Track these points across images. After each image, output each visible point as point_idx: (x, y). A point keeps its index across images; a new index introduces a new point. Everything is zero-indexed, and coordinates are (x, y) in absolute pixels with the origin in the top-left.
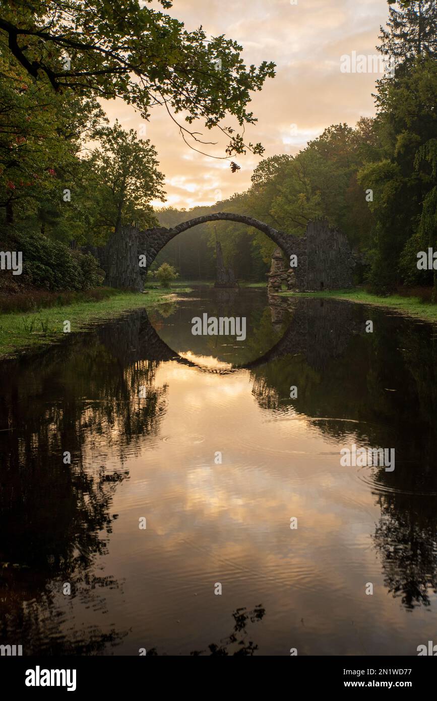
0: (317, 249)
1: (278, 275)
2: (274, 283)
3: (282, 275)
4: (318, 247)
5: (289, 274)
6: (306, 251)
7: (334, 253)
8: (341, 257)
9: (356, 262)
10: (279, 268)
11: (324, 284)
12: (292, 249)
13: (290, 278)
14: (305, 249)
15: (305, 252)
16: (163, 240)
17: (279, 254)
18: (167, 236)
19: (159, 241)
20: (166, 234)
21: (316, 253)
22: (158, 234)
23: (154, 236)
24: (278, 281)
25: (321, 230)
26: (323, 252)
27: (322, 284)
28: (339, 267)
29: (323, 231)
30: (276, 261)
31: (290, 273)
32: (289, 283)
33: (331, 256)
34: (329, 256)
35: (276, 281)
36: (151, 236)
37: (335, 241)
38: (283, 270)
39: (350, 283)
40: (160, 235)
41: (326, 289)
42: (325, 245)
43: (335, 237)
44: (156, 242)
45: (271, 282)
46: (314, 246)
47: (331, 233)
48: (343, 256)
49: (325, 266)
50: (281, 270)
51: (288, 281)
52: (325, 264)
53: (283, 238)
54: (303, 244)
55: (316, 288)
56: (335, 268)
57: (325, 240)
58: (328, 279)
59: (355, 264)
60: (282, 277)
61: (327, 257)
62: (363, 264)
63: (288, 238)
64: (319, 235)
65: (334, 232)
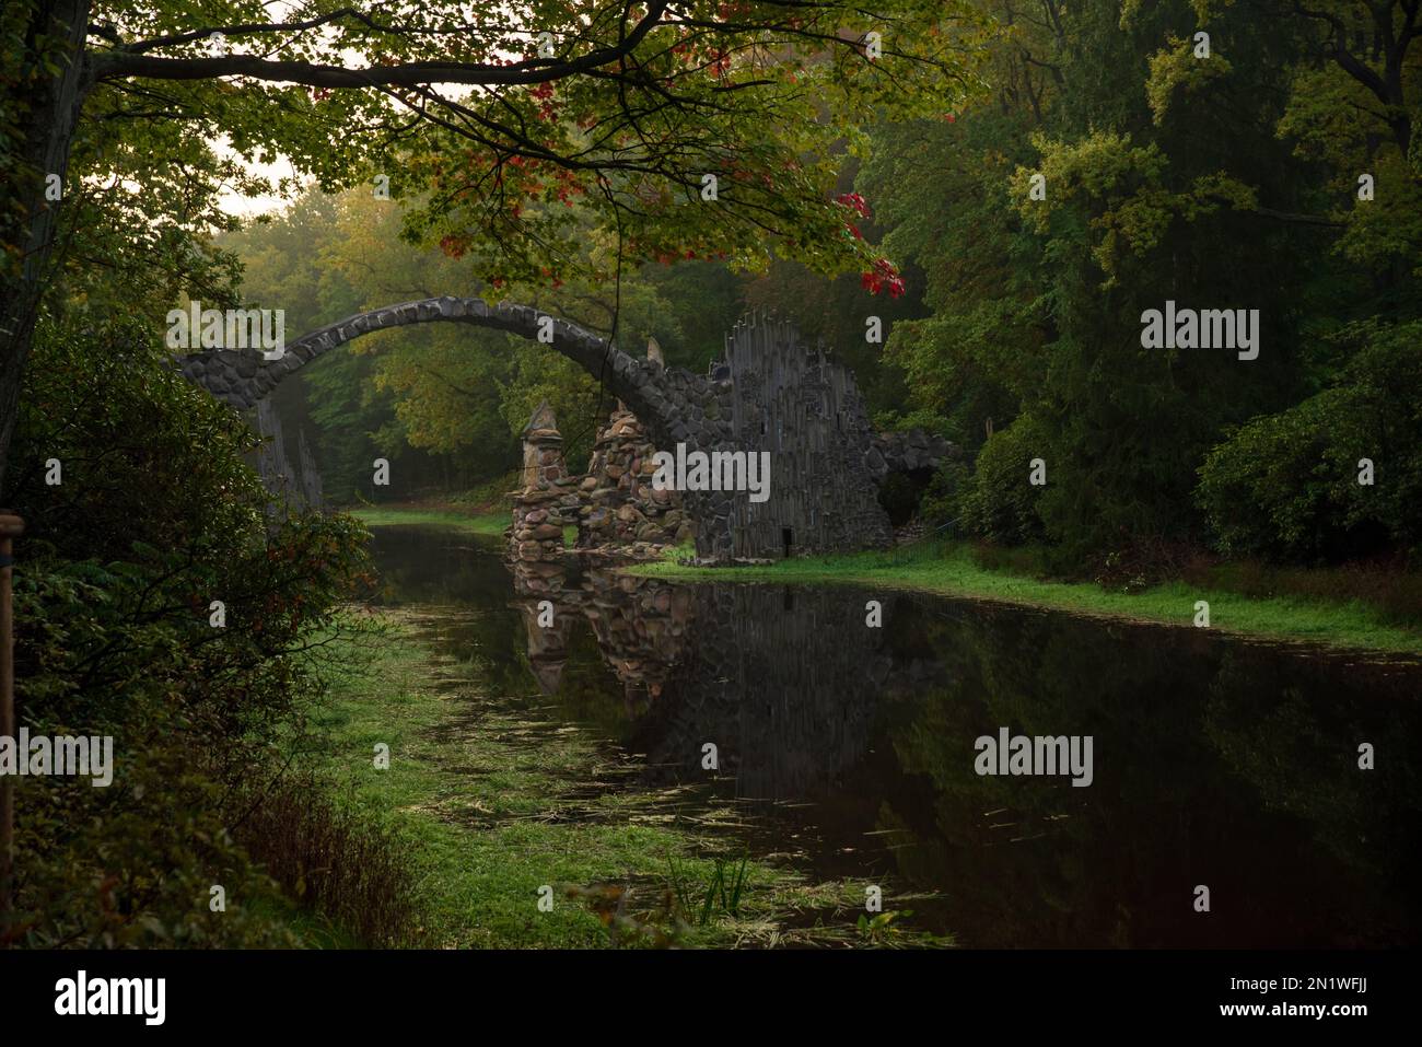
0: (767, 418)
1: (551, 499)
2: (538, 523)
3: (562, 498)
4: (770, 413)
5: (586, 494)
6: (731, 424)
7: (823, 430)
8: (844, 443)
9: (889, 461)
10: (552, 475)
13: (588, 508)
14: (729, 420)
15: (727, 431)
16: (249, 393)
18: (261, 379)
19: (232, 395)
20: (262, 372)
21: (763, 432)
22: (231, 371)
23: (213, 378)
24: (551, 518)
25: (775, 354)
26: (788, 428)
27: (787, 536)
28: (841, 478)
30: (541, 449)
31: (589, 490)
32: (586, 522)
33: (812, 445)
34: (807, 442)
35: (545, 518)
36: (204, 379)
37: (824, 393)
38: (567, 480)
39: (881, 531)
40: (237, 377)
41: (802, 550)
42: (792, 404)
43: (823, 380)
45: (530, 522)
46: (756, 410)
47: (808, 365)
48: (851, 440)
49: (795, 475)
50: (558, 481)
51: (587, 517)
52: (795, 467)
53: (657, 385)
54: (720, 405)
55: (768, 548)
56: (831, 482)
57: (790, 388)
58: (808, 518)
59: (886, 466)
60: (562, 505)
61: (799, 444)
62: (911, 468)
63: (672, 384)
64: (770, 372)
65: (817, 362)
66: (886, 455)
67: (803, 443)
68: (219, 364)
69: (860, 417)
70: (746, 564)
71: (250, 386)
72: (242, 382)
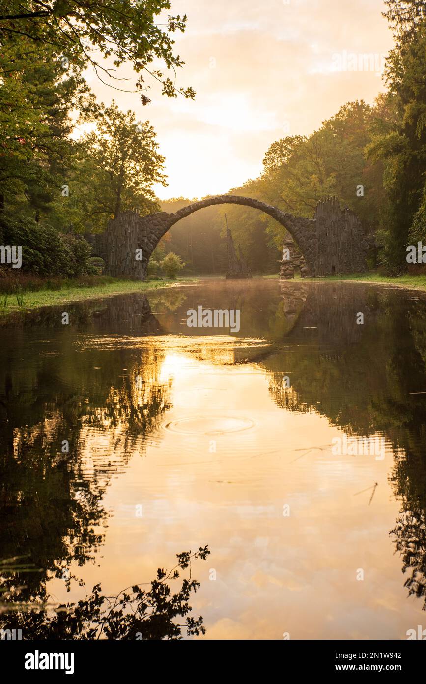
0: (328, 231)
1: (290, 262)
2: (286, 270)
3: (294, 262)
6: (316, 233)
7: (346, 235)
8: (353, 239)
9: (370, 245)
10: (290, 254)
11: (336, 269)
12: (301, 232)
13: (303, 265)
15: (314, 235)
16: (164, 225)
17: (290, 239)
18: (168, 222)
19: (159, 227)
20: (168, 219)
21: (327, 236)
22: (159, 219)
23: (154, 221)
24: (290, 268)
25: (331, 211)
26: (334, 234)
27: (334, 268)
28: (351, 250)
29: (334, 212)
30: (288, 246)
31: (302, 259)
32: (302, 270)
33: (342, 239)
34: (340, 238)
35: (288, 268)
36: (151, 222)
37: (346, 223)
38: (296, 256)
39: (363, 267)
41: (337, 273)
42: (336, 227)
43: (347, 219)
44: (157, 227)
45: (283, 270)
46: (324, 229)
47: (341, 214)
48: (355, 238)
49: (336, 249)
50: (293, 257)
51: (301, 268)
52: (336, 247)
53: (291, 221)
54: (312, 227)
55: (327, 272)
56: (347, 251)
57: (335, 222)
58: (340, 263)
59: (369, 246)
60: (294, 264)
61: (338, 239)
62: (377, 247)
63: (297, 221)
64: (329, 216)
65: (345, 213)
66: (369, 243)
67: (339, 239)
68: (155, 217)
69: (359, 230)
70: (318, 277)
71: (165, 223)
72: (162, 222)
